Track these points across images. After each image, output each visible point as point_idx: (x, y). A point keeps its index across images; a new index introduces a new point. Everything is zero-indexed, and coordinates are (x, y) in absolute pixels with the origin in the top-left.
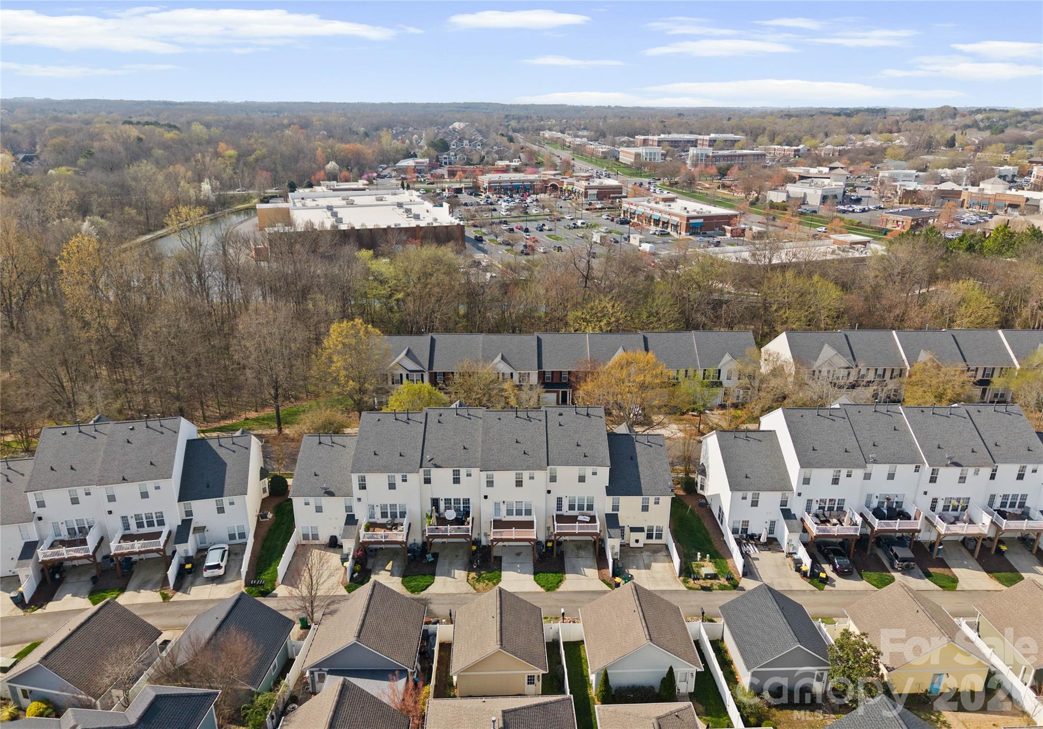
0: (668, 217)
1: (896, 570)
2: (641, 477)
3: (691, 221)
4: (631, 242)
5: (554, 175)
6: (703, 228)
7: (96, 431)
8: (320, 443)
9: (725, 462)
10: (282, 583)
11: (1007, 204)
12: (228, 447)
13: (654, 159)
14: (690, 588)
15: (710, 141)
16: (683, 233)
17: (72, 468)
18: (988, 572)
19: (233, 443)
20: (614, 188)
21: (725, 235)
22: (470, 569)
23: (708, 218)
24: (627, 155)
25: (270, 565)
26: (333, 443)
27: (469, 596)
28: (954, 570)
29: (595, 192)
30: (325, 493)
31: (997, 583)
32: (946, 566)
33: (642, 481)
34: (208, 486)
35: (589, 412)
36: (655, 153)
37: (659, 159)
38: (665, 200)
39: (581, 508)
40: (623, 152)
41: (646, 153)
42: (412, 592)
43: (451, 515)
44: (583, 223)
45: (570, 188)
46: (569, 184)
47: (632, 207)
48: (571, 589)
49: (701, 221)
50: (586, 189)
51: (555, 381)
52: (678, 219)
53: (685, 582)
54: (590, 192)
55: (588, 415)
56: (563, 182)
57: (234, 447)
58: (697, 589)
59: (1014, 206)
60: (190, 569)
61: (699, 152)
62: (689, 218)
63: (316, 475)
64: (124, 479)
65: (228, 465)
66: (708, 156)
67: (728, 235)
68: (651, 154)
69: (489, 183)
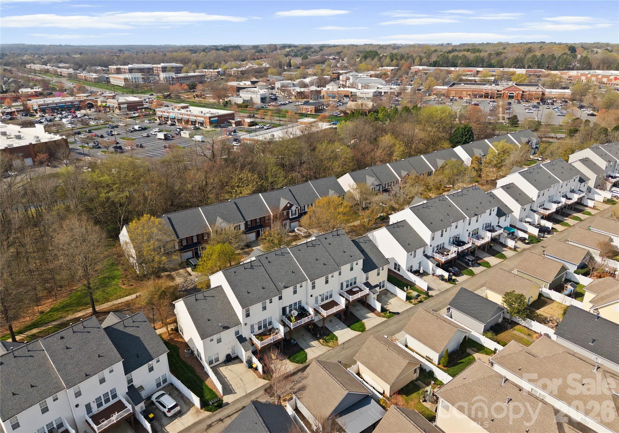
0: (195, 118)
1: (470, 266)
2: (372, 259)
3: (212, 119)
4: (182, 136)
5: (87, 96)
6: (218, 123)
7: (29, 351)
8: (196, 300)
9: (397, 240)
10: (224, 395)
11: (343, 95)
12: (131, 325)
13: (138, 81)
14: (415, 304)
15: (162, 68)
16: (208, 127)
17: (32, 386)
18: (494, 256)
19: (134, 322)
20: (137, 103)
21: (231, 126)
22: (318, 339)
23: (220, 116)
24: (117, 80)
25: (203, 389)
26: (204, 297)
27: (330, 351)
28: (484, 259)
29: (125, 106)
30: (223, 328)
31: (499, 259)
32: (481, 259)
33: (374, 261)
34: (138, 357)
35: (338, 233)
36: (138, 78)
37: (141, 81)
38: (183, 108)
39: (351, 284)
40: (113, 77)
41: (132, 78)
42: (302, 363)
43: (295, 313)
44: (139, 128)
45: (104, 104)
46: (102, 102)
47: (164, 114)
48: (371, 326)
49: (217, 118)
50: (119, 105)
51: (253, 225)
52: (203, 119)
53: (411, 302)
54: (122, 106)
55: (338, 235)
56: (97, 101)
57: (136, 324)
58: (418, 303)
59: (347, 96)
60: (153, 417)
61: (167, 76)
62: (210, 118)
63: (209, 320)
64: (87, 375)
65: (141, 337)
66: (173, 78)
67: (234, 125)
68: (135, 78)
69: (39, 106)
